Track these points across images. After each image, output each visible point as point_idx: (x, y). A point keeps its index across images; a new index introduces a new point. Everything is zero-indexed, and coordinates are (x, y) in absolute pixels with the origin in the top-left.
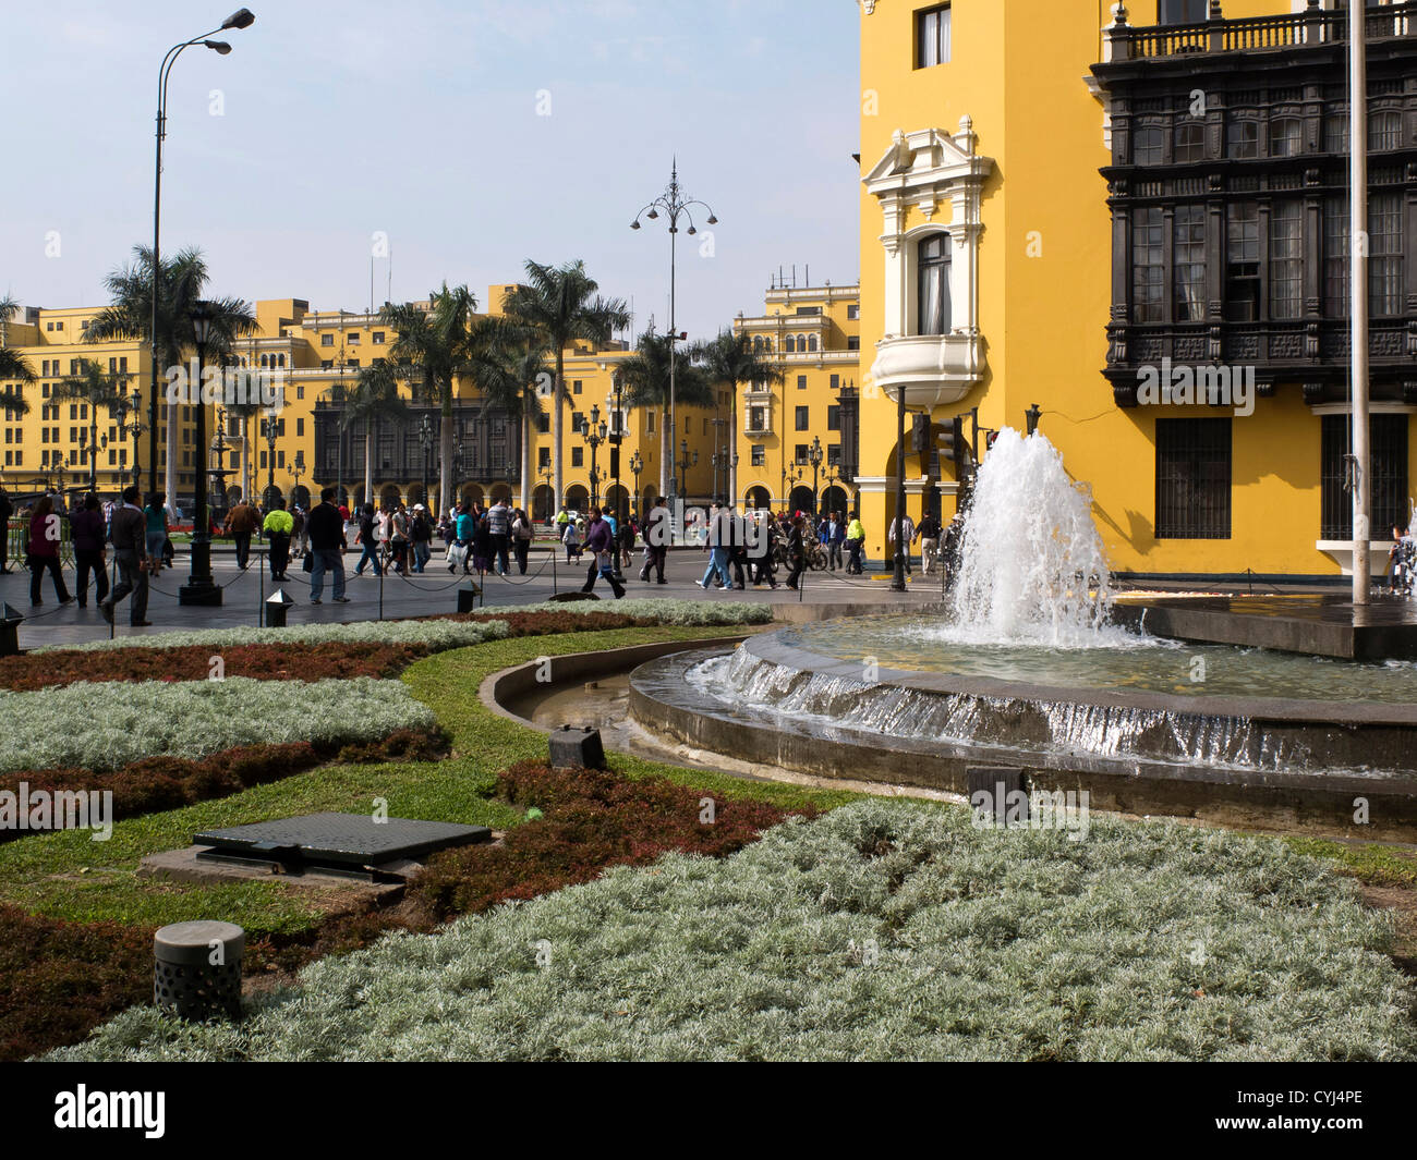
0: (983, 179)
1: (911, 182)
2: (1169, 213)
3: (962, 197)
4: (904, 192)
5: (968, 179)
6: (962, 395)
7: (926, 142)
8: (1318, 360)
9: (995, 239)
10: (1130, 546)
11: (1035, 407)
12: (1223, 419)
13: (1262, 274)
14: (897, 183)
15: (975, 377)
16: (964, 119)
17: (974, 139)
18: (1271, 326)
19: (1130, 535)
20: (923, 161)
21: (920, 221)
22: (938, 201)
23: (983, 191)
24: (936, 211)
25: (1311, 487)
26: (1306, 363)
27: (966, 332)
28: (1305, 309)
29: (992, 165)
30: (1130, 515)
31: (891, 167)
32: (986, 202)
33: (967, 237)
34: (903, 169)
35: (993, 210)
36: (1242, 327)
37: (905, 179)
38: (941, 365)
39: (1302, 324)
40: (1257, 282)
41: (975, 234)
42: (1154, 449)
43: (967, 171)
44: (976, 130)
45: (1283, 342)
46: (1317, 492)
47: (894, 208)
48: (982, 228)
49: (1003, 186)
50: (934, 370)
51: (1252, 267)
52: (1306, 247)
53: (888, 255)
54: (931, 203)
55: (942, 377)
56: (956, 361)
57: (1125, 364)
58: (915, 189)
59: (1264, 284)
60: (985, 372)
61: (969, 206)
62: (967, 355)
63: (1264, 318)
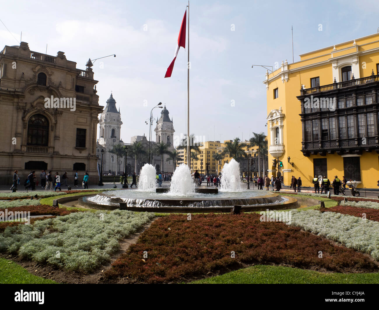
0: (283, 117)
1: (273, 119)
2: (311, 121)
3: (280, 121)
4: (272, 120)
5: (281, 118)
6: (281, 155)
7: (274, 112)
8: (338, 147)
9: (285, 127)
10: (309, 182)
11: (289, 157)
12: (325, 158)
13: (328, 131)
14: (271, 119)
15: (283, 152)
16: (280, 107)
17: (282, 110)
18: (330, 141)
19: (309, 180)
20: (274, 115)
21: (275, 125)
22: (277, 122)
23: (283, 119)
24: (277, 123)
25: (342, 171)
26: (336, 148)
27: (281, 144)
28: (336, 138)
29: (284, 115)
30: (309, 176)
31: (270, 116)
32: (284, 121)
33: (281, 127)
34: (272, 117)
35: (285, 123)
36: (325, 141)
37: (272, 118)
38: (277, 150)
39: (335, 140)
40: (327, 133)
41: (282, 127)
42: (313, 164)
43: (280, 116)
44: (282, 109)
45: (333, 144)
46: (343, 172)
47: (271, 123)
48: (283, 126)
49: (286, 118)
50: (276, 151)
51: (327, 130)
52: (336, 126)
53: (271, 131)
54: (276, 122)
55: (277, 152)
56: (279, 149)
57: (304, 149)
58: (274, 120)
59: (329, 133)
60: (284, 151)
61: (281, 122)
62: (281, 148)
63: (329, 140)
